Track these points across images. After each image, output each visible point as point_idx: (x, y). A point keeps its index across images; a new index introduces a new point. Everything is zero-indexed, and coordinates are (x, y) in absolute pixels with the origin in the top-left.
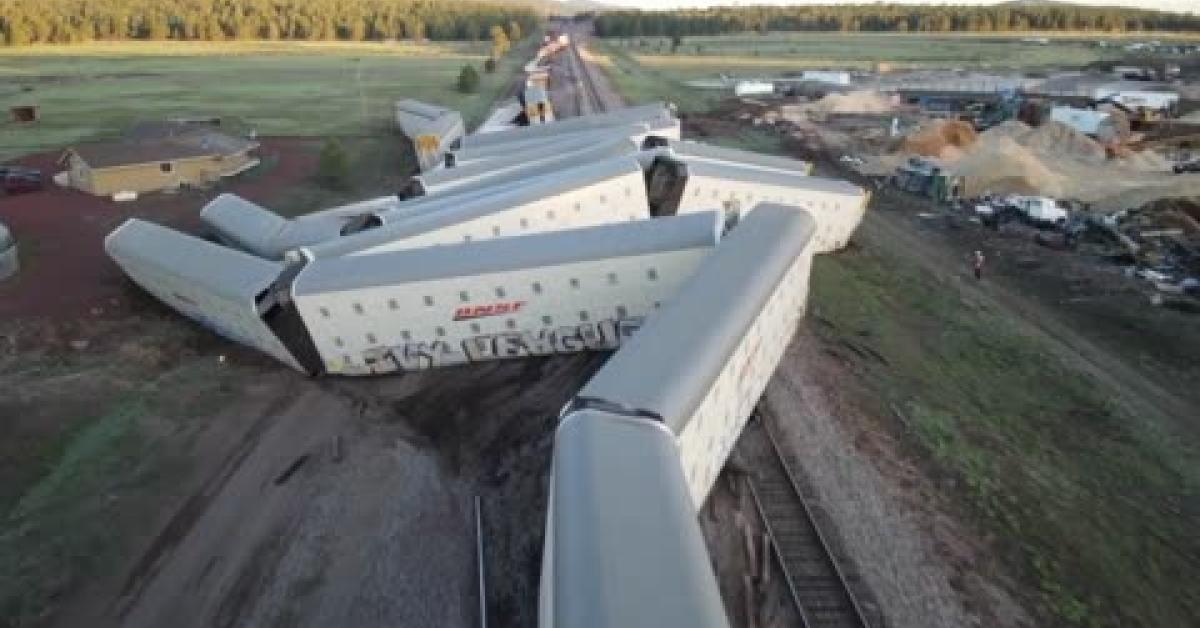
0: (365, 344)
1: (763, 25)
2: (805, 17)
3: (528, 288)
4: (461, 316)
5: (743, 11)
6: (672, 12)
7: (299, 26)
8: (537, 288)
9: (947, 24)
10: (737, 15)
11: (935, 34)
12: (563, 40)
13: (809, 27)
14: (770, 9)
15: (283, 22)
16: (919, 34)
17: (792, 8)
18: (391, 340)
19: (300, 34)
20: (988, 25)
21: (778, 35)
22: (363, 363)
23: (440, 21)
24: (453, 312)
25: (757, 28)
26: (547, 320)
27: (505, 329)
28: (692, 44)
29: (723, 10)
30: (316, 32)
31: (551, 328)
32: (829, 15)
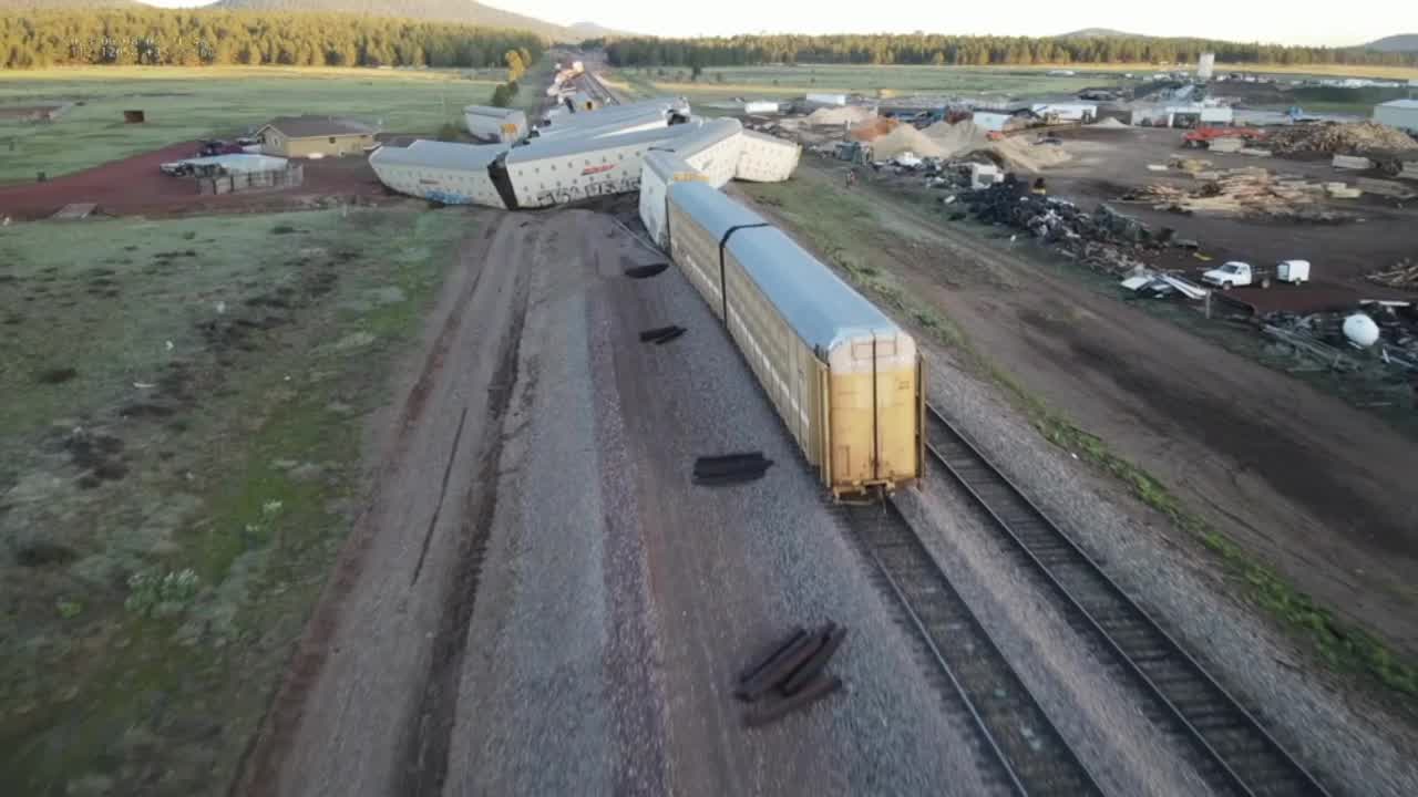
0: (538, 189)
1: (791, 55)
2: (837, 48)
3: (616, 158)
4: (584, 174)
5: (771, 41)
6: (693, 41)
7: (282, 52)
8: (621, 157)
9: (985, 56)
10: (764, 46)
11: (972, 67)
12: (578, 66)
13: (839, 59)
14: (799, 39)
15: (265, 45)
16: (955, 67)
17: (824, 38)
18: (551, 186)
19: (284, 59)
20: (1029, 58)
21: (805, 67)
22: (536, 199)
23: (438, 45)
24: (581, 171)
25: (785, 59)
26: (625, 173)
27: (606, 179)
28: (712, 74)
29: (748, 39)
30: (303, 57)
31: (627, 178)
32: (861, 47)
